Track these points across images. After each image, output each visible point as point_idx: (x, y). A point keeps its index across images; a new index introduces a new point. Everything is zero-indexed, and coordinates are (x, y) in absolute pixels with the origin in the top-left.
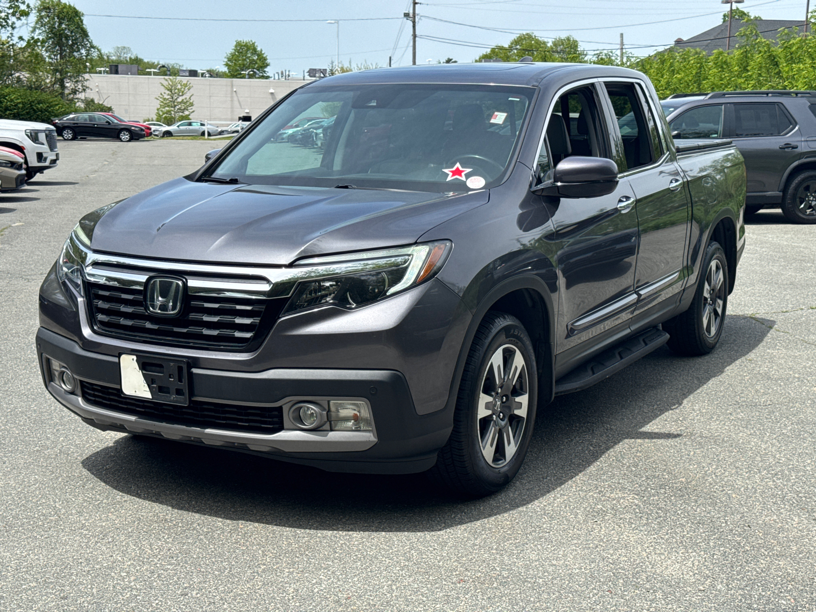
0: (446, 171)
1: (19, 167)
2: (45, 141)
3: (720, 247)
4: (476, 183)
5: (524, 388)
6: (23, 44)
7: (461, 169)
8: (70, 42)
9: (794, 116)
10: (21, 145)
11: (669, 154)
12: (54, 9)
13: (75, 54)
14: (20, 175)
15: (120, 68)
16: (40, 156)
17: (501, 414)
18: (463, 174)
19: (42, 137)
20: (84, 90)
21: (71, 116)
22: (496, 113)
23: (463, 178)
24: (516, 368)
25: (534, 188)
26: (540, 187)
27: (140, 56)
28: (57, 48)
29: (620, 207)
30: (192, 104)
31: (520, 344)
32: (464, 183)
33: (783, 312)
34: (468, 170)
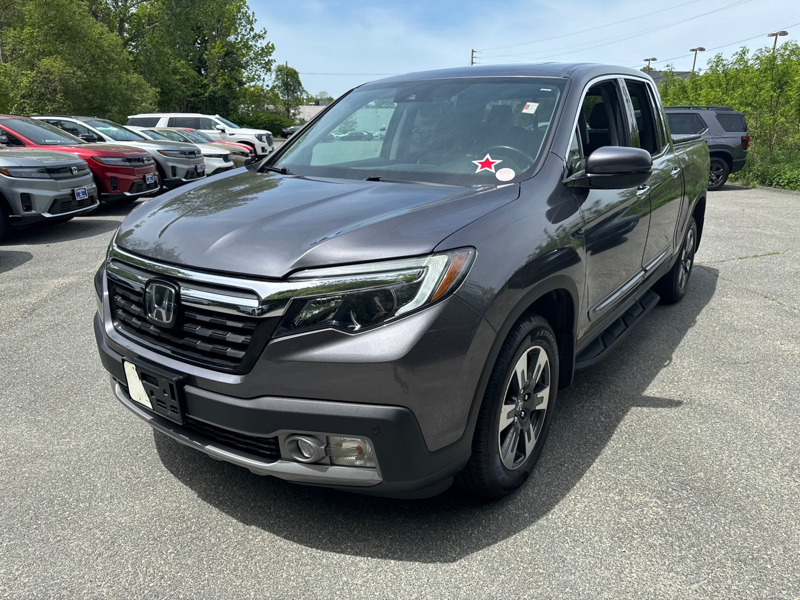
0: (476, 162)
1: (247, 155)
2: (266, 141)
3: (694, 220)
4: (506, 175)
5: (546, 381)
6: (268, 89)
7: (491, 160)
8: (292, 88)
9: (706, 123)
10: (253, 143)
11: (669, 145)
12: (284, 71)
13: (295, 94)
14: (247, 160)
15: (320, 102)
16: (263, 149)
17: (523, 413)
18: (493, 166)
19: (264, 138)
20: (299, 114)
21: (292, 127)
22: (528, 103)
23: (493, 170)
24: (540, 366)
25: (565, 180)
26: (572, 178)
27: (332, 97)
28: (286, 91)
29: (639, 195)
30: (356, 123)
31: (545, 342)
32: (493, 176)
33: (721, 261)
34: (498, 162)
